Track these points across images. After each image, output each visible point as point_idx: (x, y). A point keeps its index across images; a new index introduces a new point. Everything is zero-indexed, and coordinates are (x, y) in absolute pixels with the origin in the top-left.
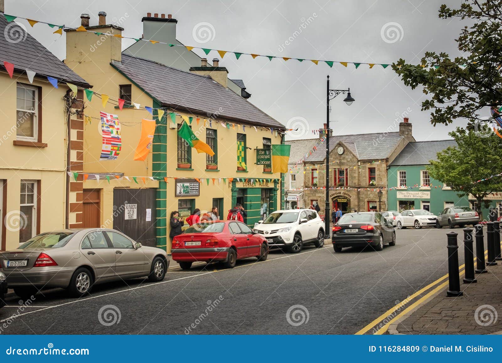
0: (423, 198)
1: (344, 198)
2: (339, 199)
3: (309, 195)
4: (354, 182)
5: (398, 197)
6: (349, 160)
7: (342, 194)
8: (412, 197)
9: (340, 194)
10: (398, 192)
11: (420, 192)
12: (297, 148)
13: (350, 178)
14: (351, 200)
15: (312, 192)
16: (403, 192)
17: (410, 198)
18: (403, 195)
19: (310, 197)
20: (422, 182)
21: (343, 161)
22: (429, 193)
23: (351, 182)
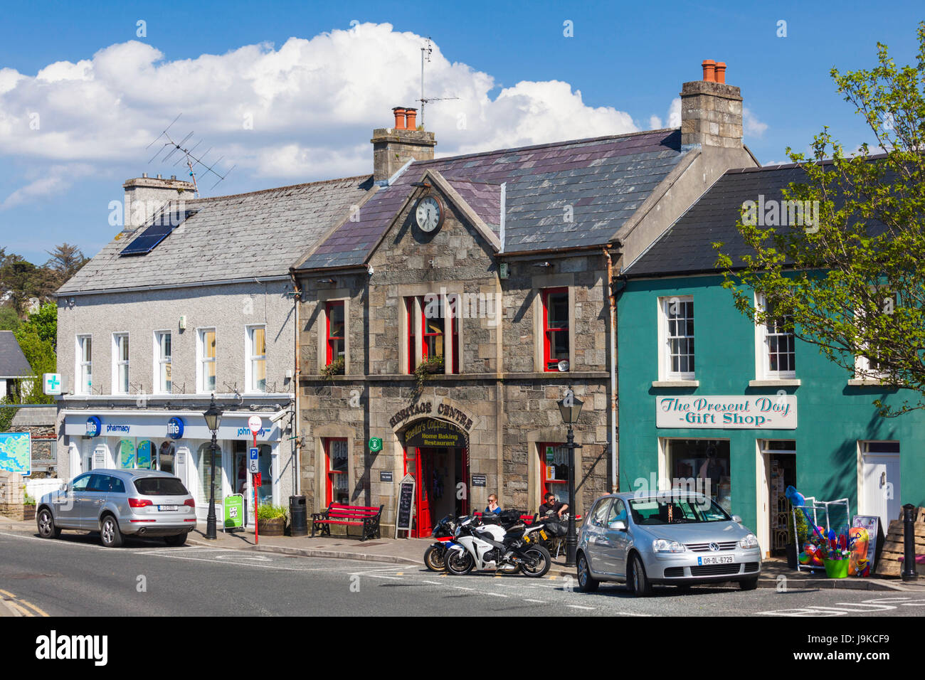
0: (766, 425)
1: (443, 431)
2: (428, 432)
3: (316, 417)
4: (482, 356)
5: (661, 422)
6: (462, 255)
7: (433, 414)
8: (720, 423)
9: (429, 411)
10: (659, 398)
11: (753, 399)
12: (292, 215)
13: (465, 338)
14: (473, 438)
15: (326, 405)
16: (684, 399)
17: (709, 425)
18: (684, 414)
19: (320, 423)
20: (762, 353)
21: (438, 262)
22: (792, 400)
23: (469, 356)
